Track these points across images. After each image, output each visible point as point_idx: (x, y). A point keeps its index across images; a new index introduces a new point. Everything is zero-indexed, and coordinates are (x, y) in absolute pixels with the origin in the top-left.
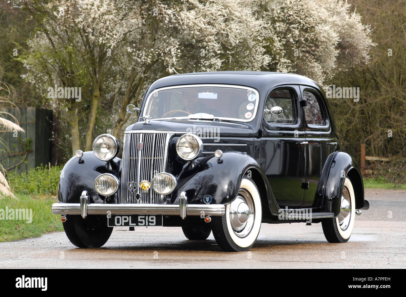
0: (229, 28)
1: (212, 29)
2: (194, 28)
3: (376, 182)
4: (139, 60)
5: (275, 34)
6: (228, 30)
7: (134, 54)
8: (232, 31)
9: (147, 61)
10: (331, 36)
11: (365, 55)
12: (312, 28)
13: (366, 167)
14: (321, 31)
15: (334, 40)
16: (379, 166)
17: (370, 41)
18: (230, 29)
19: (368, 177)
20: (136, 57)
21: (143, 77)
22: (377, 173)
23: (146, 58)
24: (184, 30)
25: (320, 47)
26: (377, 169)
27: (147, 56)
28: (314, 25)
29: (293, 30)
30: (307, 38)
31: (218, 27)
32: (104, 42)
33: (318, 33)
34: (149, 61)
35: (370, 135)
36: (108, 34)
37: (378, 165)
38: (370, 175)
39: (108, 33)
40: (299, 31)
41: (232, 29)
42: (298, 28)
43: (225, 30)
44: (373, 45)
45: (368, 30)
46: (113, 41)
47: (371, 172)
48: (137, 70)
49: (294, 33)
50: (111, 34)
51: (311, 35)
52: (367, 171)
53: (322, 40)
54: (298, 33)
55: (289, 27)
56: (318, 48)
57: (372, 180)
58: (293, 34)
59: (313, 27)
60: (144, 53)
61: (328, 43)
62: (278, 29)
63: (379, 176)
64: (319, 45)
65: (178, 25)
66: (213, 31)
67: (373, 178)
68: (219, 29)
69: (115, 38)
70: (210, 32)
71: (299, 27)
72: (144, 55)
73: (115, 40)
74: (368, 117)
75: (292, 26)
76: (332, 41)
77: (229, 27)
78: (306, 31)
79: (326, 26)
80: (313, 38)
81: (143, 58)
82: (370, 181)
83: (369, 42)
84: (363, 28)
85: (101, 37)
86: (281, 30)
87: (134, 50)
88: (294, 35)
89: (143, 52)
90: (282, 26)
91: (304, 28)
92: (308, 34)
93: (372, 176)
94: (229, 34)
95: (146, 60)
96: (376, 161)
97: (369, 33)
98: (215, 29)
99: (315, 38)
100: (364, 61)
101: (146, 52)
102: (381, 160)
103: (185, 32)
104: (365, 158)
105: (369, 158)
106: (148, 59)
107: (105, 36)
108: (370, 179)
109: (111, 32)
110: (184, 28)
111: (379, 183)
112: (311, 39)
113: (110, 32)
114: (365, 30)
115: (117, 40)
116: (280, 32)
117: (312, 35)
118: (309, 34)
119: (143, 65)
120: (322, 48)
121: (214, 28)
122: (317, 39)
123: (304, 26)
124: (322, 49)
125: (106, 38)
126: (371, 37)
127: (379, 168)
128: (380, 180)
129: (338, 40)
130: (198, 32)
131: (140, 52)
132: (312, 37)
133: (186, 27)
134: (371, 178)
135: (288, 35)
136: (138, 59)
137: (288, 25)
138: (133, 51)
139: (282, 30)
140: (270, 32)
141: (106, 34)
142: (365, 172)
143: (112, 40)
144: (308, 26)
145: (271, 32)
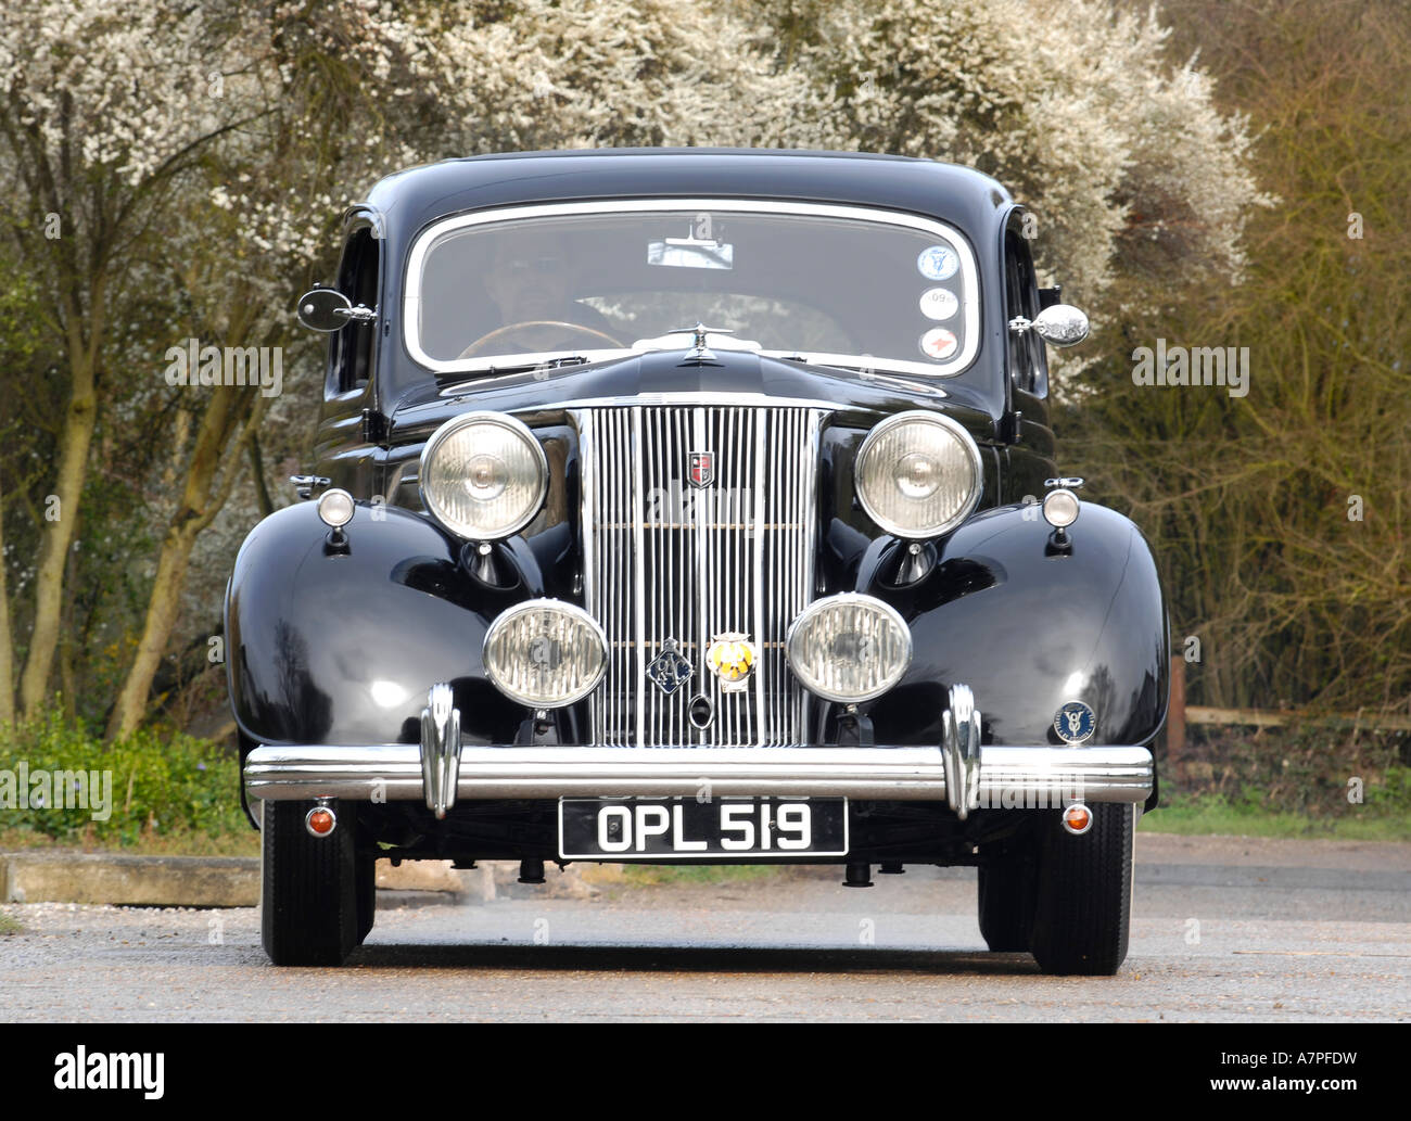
0: (662, 105)
1: (587, 102)
2: (510, 98)
3: (1231, 811)
4: (266, 245)
5: (851, 136)
6: (659, 110)
7: (243, 217)
8: (678, 118)
9: (301, 249)
10: (1093, 144)
11: (1228, 244)
12: (1011, 111)
13: (1190, 751)
14: (1054, 122)
15: (1108, 160)
16: (1242, 748)
17: (1250, 183)
18: (669, 107)
19: (1197, 789)
20: (253, 232)
21: (284, 321)
22: (1236, 776)
23: (297, 236)
24: (464, 111)
25: (1047, 192)
26: (1234, 759)
27: (301, 228)
28: (1020, 98)
29: (932, 118)
30: (992, 152)
31: (615, 99)
32: (105, 158)
33: (1039, 128)
34: (309, 248)
35: (1202, 622)
36: (125, 124)
37: (1239, 742)
38: (1206, 782)
39: (123, 117)
40: (959, 125)
41: (677, 110)
42: (951, 112)
43: (647, 113)
44: (1264, 200)
45: (1239, 138)
46: (140, 154)
47: (1208, 769)
48: (260, 290)
49: (933, 131)
50: (137, 122)
51: (1006, 139)
52: (1191, 767)
53: (1057, 163)
54: (955, 132)
55: (911, 109)
56: (1040, 195)
57: (1215, 801)
58: (931, 136)
59: (1015, 106)
60: (287, 215)
61: (1084, 177)
62: (862, 114)
63: (1243, 785)
64: (1044, 186)
65: (436, 90)
66: (593, 112)
67: (1220, 796)
68: (621, 106)
69: (149, 142)
70: (582, 118)
71: (959, 108)
72: (285, 225)
73: (152, 150)
74: (1193, 550)
75: (926, 100)
76: (1097, 165)
77: (661, 100)
78: (985, 122)
79: (1072, 103)
80: (1018, 152)
81: (282, 235)
82: (1206, 805)
83: (1245, 186)
84: (1220, 130)
85: (91, 135)
86: (875, 120)
87: (244, 199)
88: (934, 141)
89: (283, 209)
90: (882, 101)
91: (981, 110)
92: (995, 137)
93: (1213, 785)
94: (664, 129)
95: (294, 246)
96: (1233, 726)
97: (1244, 152)
98: (599, 105)
99: (1025, 152)
100: (1223, 271)
101: (298, 209)
102: (1249, 721)
103: (469, 119)
104: (1183, 715)
105: (1200, 715)
106: (305, 241)
107: (109, 130)
108: (1206, 800)
109: (137, 113)
110: (461, 103)
111: (1244, 813)
112: (1011, 159)
113: (131, 112)
114: (1226, 137)
115: (158, 151)
116: (873, 131)
117: (1012, 142)
118: (999, 138)
119: (283, 269)
120: (1055, 196)
121: (597, 101)
122: (1034, 160)
123: (977, 100)
124: (1056, 201)
125: (112, 138)
126: (1256, 168)
127: (1243, 754)
128: (1248, 802)
129: (1124, 163)
130: (525, 114)
131: (270, 209)
132: (1013, 148)
133: (471, 98)
134: (1212, 794)
135: (911, 138)
136: (258, 239)
137: (907, 99)
138: (238, 207)
139: (881, 118)
140: (830, 128)
141: (115, 123)
142: (1184, 770)
143: (138, 149)
144: (997, 101)
145: (836, 127)
